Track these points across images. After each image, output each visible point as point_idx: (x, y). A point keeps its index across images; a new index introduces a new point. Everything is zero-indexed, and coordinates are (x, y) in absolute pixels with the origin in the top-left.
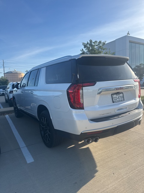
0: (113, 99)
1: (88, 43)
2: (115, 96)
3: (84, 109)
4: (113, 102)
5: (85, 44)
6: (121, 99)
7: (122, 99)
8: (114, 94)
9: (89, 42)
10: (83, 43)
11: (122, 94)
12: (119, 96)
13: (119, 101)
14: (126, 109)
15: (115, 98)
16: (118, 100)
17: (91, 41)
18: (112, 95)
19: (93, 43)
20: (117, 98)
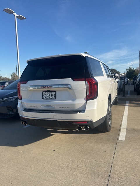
0: (43, 96)
2: (46, 93)
3: (21, 100)
4: (43, 99)
6: (52, 97)
7: (54, 97)
8: (45, 92)
12: (50, 94)
13: (49, 99)
16: (48, 97)
18: (43, 92)
20: (48, 96)
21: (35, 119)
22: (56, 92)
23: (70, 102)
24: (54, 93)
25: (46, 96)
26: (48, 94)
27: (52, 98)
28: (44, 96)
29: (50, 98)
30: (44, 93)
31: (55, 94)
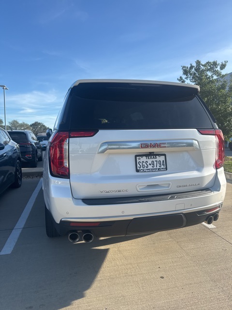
0: (138, 165)
1: (192, 67)
2: (144, 159)
3: (69, 178)
4: (137, 171)
5: (188, 67)
6: (158, 167)
7: (162, 167)
8: (142, 156)
9: (194, 64)
10: (184, 67)
11: (164, 157)
12: (154, 160)
13: (152, 170)
14: (168, 187)
15: (145, 164)
16: (150, 167)
17: (198, 63)
18: (136, 156)
19: (202, 67)
20: (148, 164)
21: (132, 218)
22: (165, 155)
23: (195, 174)
24: (162, 158)
25: (146, 165)
26: (148, 160)
27: (159, 169)
28: (141, 164)
29: (155, 167)
30: (139, 159)
31: (164, 160)
